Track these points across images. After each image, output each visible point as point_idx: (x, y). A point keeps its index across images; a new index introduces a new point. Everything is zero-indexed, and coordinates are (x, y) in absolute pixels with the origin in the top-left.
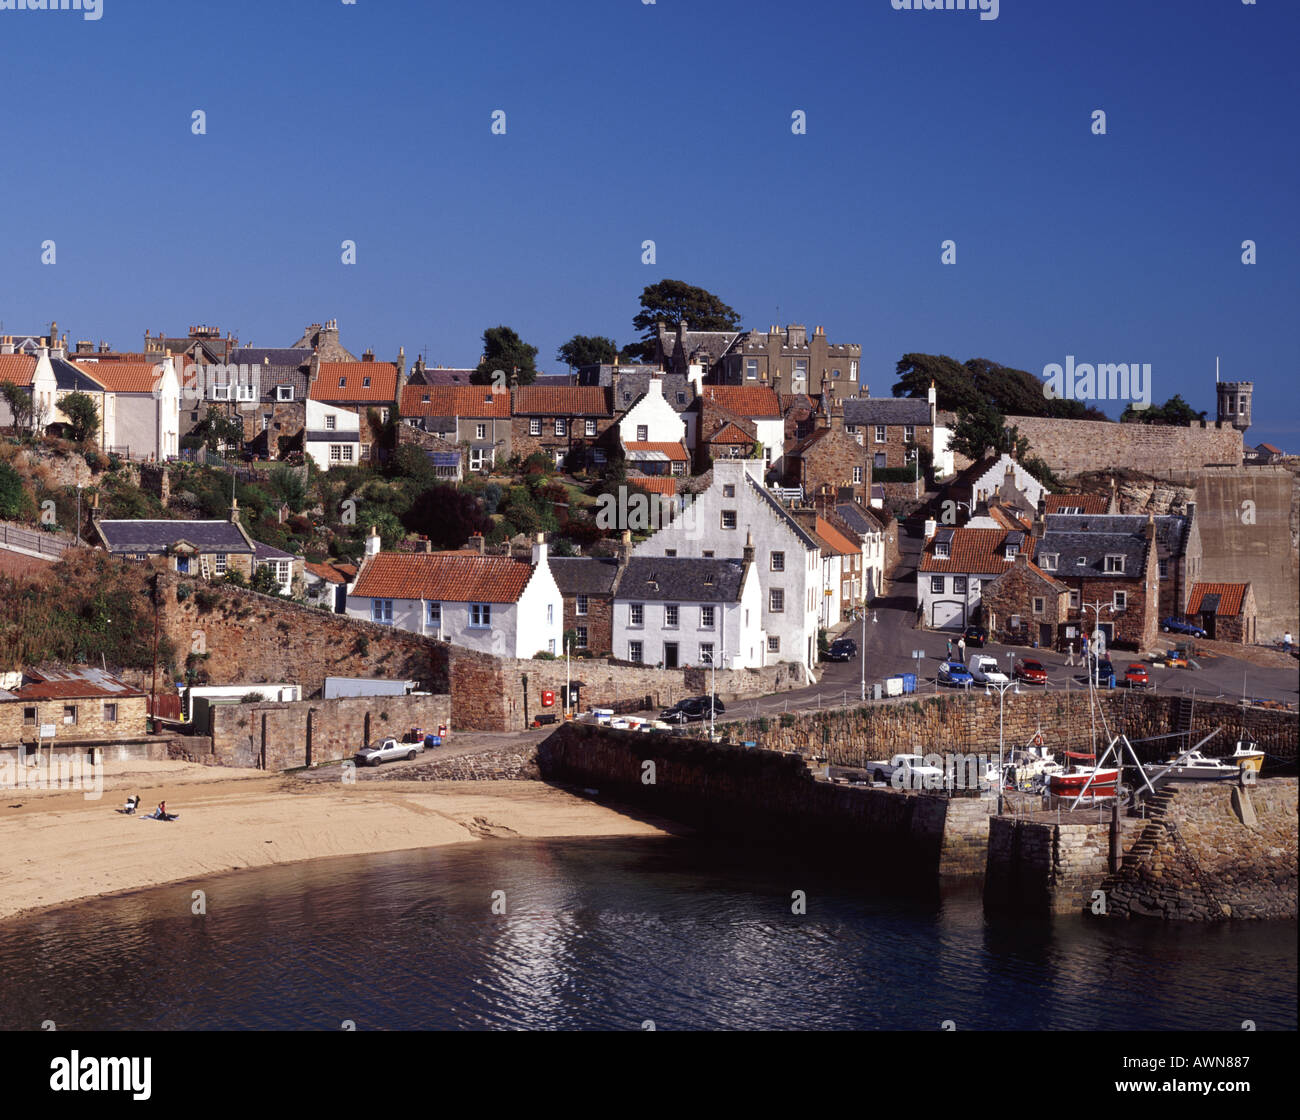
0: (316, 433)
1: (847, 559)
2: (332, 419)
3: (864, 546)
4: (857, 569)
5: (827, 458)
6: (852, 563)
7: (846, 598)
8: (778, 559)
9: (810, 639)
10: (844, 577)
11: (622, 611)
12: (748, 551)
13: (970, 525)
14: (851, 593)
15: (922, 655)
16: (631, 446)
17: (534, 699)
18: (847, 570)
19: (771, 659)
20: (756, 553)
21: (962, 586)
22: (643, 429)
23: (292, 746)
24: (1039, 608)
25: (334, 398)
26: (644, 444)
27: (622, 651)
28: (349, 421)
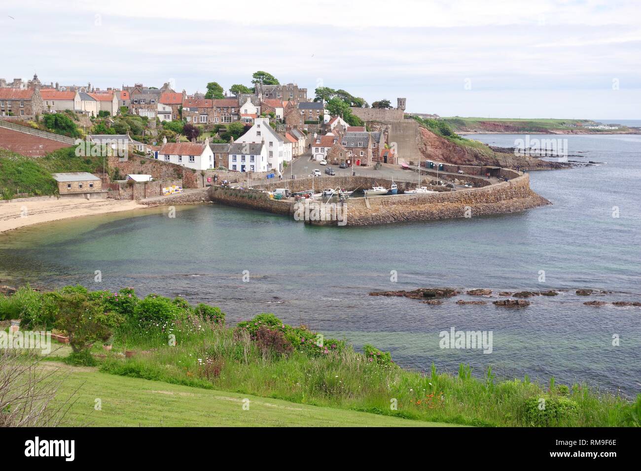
0: (160, 112)
1: (294, 144)
2: (164, 108)
3: (299, 141)
4: (297, 146)
5: (293, 118)
6: (295, 145)
7: (294, 153)
8: (271, 143)
9: (280, 164)
10: (293, 148)
11: (231, 157)
12: (263, 142)
13: (327, 135)
14: (295, 152)
15: (307, 168)
16: (243, 115)
17: (206, 180)
18: (294, 146)
19: (270, 169)
20: (265, 142)
21: (323, 150)
22: (246, 111)
23: (141, 193)
24: (341, 156)
25: (165, 103)
26: (246, 115)
27: (231, 168)
28: (169, 109)
